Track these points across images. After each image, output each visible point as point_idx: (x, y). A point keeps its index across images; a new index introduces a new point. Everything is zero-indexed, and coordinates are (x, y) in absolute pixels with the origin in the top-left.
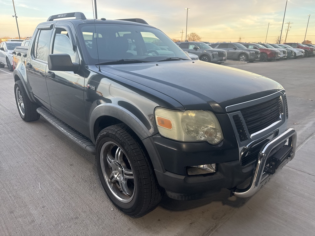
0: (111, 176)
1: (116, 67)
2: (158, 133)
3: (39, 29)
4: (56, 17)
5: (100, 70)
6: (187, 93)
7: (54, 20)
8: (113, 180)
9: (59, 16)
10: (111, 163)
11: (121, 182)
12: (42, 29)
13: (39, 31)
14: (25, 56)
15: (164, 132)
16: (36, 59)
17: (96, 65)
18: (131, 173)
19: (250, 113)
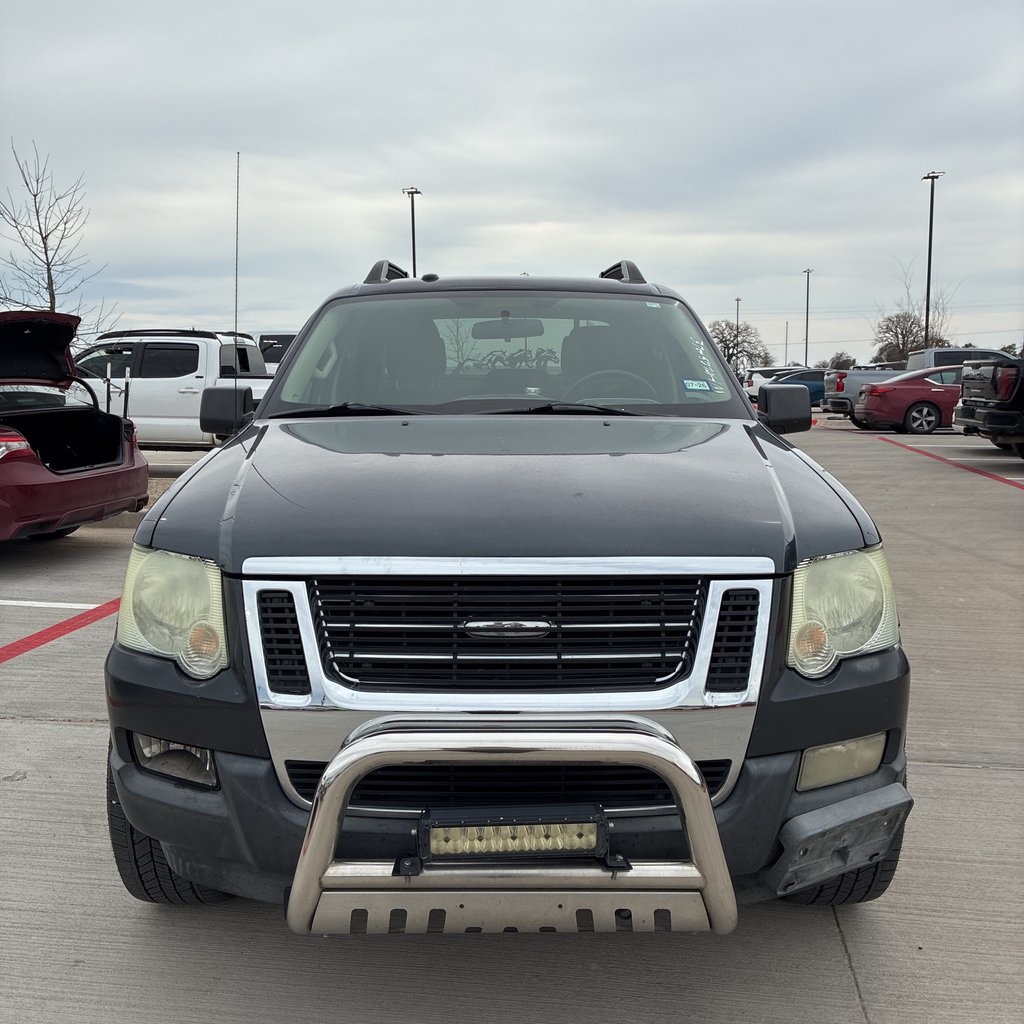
19: (376, 604)
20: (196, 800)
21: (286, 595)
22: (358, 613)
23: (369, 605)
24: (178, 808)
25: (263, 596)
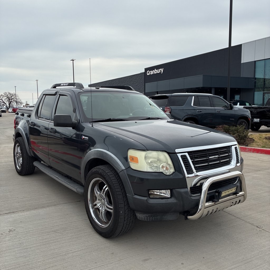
0: (95, 203)
1: (105, 124)
2: (130, 167)
3: (44, 95)
4: (59, 85)
5: (92, 126)
6: (150, 140)
7: (57, 87)
8: (96, 207)
9: (62, 85)
10: (97, 194)
11: (102, 211)
12: (46, 95)
13: (44, 96)
14: (29, 116)
15: (133, 166)
16: (39, 118)
17: (90, 122)
18: (112, 207)
19: (197, 156)
20: (168, 201)
21: (185, 156)
22: (195, 158)
23: (196, 156)
24: (164, 203)
25: (182, 156)
